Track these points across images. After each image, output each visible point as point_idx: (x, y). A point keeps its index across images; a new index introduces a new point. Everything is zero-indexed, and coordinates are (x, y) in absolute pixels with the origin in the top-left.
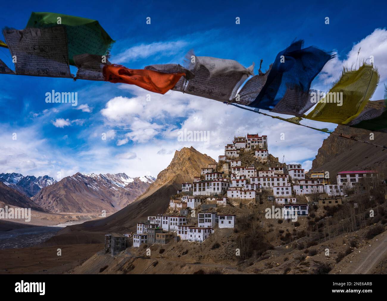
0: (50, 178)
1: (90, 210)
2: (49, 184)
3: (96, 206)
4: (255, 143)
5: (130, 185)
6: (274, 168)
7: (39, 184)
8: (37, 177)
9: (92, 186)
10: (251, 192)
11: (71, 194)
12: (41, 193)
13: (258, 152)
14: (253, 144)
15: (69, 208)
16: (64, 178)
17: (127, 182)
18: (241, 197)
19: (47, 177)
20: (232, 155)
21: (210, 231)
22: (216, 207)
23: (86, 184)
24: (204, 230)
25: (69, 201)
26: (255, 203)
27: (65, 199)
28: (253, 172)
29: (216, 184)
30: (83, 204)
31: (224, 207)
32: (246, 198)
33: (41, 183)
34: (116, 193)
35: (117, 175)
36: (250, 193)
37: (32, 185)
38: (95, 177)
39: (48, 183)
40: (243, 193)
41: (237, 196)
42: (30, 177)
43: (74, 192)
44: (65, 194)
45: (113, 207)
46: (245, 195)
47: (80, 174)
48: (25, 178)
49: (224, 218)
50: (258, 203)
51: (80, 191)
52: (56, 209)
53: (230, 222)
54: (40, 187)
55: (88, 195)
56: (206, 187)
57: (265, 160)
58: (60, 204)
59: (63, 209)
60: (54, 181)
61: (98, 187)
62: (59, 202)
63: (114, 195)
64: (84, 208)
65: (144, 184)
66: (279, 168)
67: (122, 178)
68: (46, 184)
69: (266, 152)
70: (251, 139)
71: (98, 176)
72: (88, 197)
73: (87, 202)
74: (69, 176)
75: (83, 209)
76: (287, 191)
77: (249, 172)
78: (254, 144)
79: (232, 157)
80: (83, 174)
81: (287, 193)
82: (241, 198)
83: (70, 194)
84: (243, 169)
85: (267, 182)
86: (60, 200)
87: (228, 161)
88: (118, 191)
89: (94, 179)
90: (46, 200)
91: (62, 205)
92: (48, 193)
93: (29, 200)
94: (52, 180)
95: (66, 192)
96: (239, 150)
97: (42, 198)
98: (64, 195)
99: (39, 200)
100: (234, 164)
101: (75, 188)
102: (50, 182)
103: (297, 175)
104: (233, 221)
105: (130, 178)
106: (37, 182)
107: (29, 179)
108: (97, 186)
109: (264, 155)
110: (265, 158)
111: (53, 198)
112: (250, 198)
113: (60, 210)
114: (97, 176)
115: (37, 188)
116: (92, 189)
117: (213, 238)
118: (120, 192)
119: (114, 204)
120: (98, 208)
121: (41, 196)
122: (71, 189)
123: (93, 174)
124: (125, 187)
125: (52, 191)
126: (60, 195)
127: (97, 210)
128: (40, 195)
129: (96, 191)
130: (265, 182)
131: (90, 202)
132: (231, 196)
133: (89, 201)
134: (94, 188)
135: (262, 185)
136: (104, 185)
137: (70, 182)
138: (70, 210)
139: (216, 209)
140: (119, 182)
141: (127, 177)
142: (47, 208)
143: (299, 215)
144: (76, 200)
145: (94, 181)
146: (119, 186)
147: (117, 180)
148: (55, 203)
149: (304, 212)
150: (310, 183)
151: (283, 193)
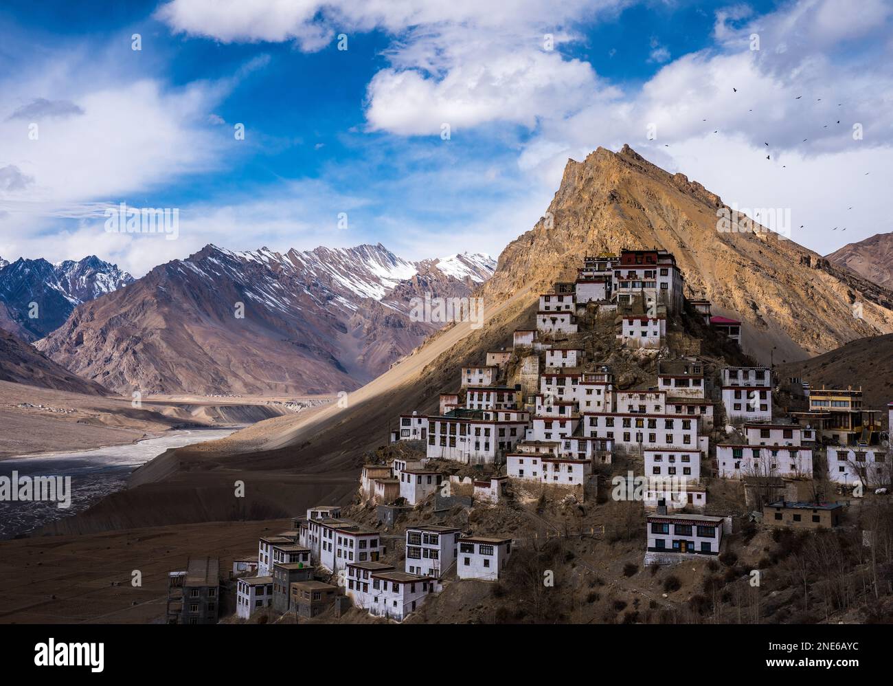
0: (105, 265)
1: (258, 384)
2: (104, 290)
3: (279, 368)
4: (634, 286)
5: (403, 291)
6: (673, 380)
7: (68, 291)
8: (58, 264)
9: (260, 295)
10: (571, 464)
11: (186, 326)
12: (75, 324)
13: (631, 323)
14: (624, 289)
15: (180, 377)
16: (157, 268)
17: (392, 280)
18: (545, 477)
19: (93, 263)
20: (556, 328)
21: (428, 587)
22: (472, 506)
23: (240, 287)
24: (409, 586)
25: (180, 354)
26: (582, 498)
27: (164, 345)
28: (602, 392)
29: (482, 432)
30: (229, 361)
31: (492, 506)
32: (559, 482)
33: (74, 284)
34: (351, 321)
35: (352, 252)
36: (570, 468)
38: (271, 262)
39: (101, 285)
40: (550, 465)
41: (535, 474)
42: (28, 263)
43: (198, 320)
44: (163, 325)
45: (340, 372)
46: (557, 474)
47: (215, 253)
48: (12, 268)
49: (472, 551)
50: (593, 500)
51: (219, 315)
52: (134, 383)
53: (487, 563)
54: (72, 300)
56: (458, 436)
57: (650, 351)
58: (149, 365)
59: (158, 382)
61: (285, 299)
62: (141, 356)
63: (343, 328)
64: (236, 376)
65: (454, 285)
66: (691, 380)
67: (372, 262)
68: (90, 289)
69: (655, 323)
70: (624, 273)
71: (285, 258)
72: (247, 334)
74: (177, 261)
75: (230, 380)
76: (686, 465)
77: (589, 392)
78: (628, 290)
79: (553, 333)
80: (226, 252)
81: (687, 471)
82: (544, 481)
83: (182, 325)
84: (575, 381)
85: (633, 431)
86: (148, 348)
87: (539, 346)
88: (360, 311)
89: (269, 270)
90: (92, 348)
91: (152, 367)
94: (114, 274)
95: (166, 320)
96: (583, 306)
97: (79, 341)
98: (159, 331)
99: (68, 351)
100: (555, 360)
101: (199, 305)
102: (105, 283)
103: (744, 407)
104: (494, 560)
105: (404, 263)
106: (59, 284)
107: (27, 270)
108: (280, 294)
109: (650, 333)
110: (651, 344)
111: (119, 340)
112: (570, 483)
113: (146, 386)
114: (280, 258)
115: (57, 302)
116: (262, 307)
117: (432, 610)
118: (364, 316)
119: (342, 358)
120: (287, 375)
121: (74, 336)
122: (186, 306)
123: (263, 252)
124: (384, 299)
125: (113, 315)
126: (145, 329)
127: (282, 385)
128: (71, 331)
129: (277, 314)
130: (627, 430)
131: (255, 355)
132: (518, 473)
133: (254, 351)
134: (271, 302)
135: (619, 439)
136: (307, 292)
137: (179, 283)
138: (185, 385)
139: (470, 511)
140: (363, 277)
141: (393, 260)
142: (99, 379)
143: (693, 551)
144: (207, 349)
145: (268, 278)
146: (361, 295)
147: (355, 270)
148: (128, 359)
149: (705, 545)
150: (777, 435)
151: (673, 469)
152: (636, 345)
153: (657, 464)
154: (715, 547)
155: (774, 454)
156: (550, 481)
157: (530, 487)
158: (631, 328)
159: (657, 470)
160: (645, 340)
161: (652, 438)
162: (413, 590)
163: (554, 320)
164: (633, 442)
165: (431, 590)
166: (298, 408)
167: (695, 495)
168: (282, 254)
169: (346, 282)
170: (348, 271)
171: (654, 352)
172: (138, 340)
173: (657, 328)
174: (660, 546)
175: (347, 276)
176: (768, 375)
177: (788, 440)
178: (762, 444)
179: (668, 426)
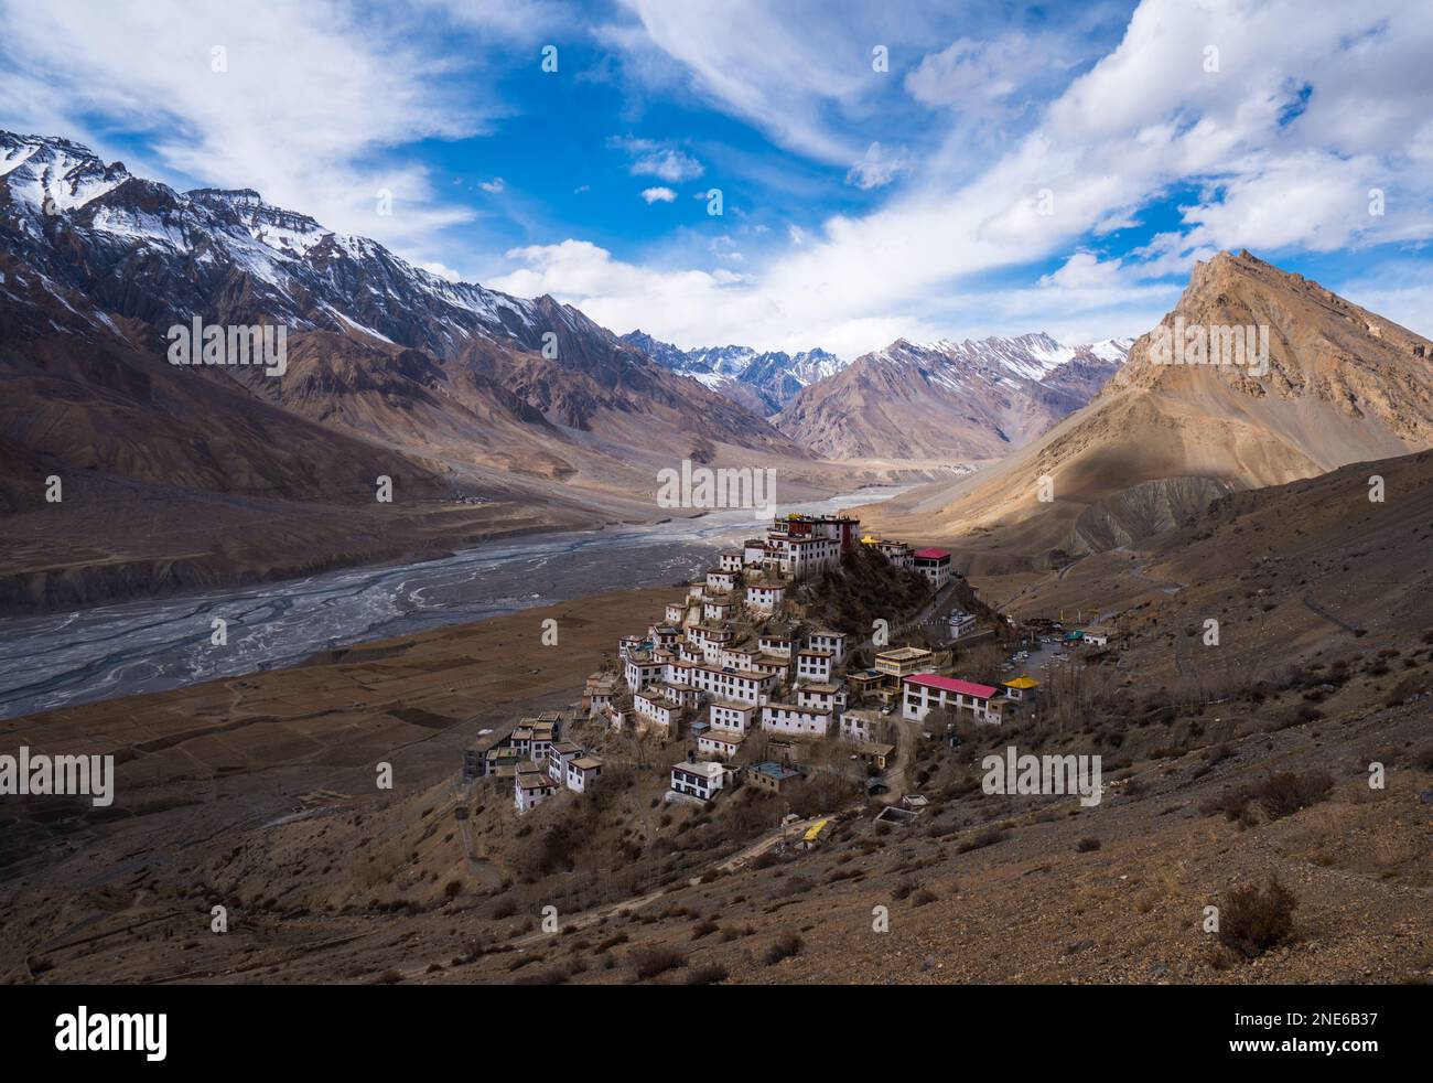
0: (827, 355)
1: (935, 451)
2: (826, 374)
3: (952, 437)
4: (774, 556)
5: (1063, 372)
6: (769, 642)
7: (799, 375)
8: (792, 354)
9: (940, 378)
11: (880, 405)
12: (799, 403)
13: (754, 592)
15: (874, 445)
16: (860, 359)
17: (1052, 363)
19: (819, 354)
20: (719, 585)
23: (924, 373)
24: (528, 791)
25: (875, 427)
26: (667, 736)
27: (862, 419)
30: (912, 432)
32: (656, 721)
33: (804, 370)
34: (1013, 399)
35: (1019, 340)
37: (778, 378)
38: (950, 351)
39: (823, 371)
41: (647, 711)
42: (773, 356)
43: (889, 399)
44: (862, 404)
45: (1002, 441)
46: (657, 714)
47: (904, 345)
48: (761, 359)
50: (674, 737)
51: (907, 396)
52: (839, 449)
53: (579, 781)
54: (802, 382)
55: (929, 407)
57: (765, 614)
58: (850, 435)
59: (857, 450)
60: (839, 364)
61: (960, 381)
62: (845, 428)
63: (1008, 404)
64: (917, 443)
65: (1106, 367)
66: (783, 642)
67: (1036, 347)
68: (815, 375)
71: (962, 348)
72: (929, 411)
73: (927, 426)
74: (874, 353)
75: (913, 447)
76: (736, 720)
79: (717, 588)
80: (914, 344)
81: (736, 724)
82: (650, 718)
83: (877, 404)
86: (850, 422)
87: (705, 599)
88: (1023, 390)
89: (946, 358)
90: (811, 422)
91: (853, 437)
92: (815, 403)
93: (764, 426)
94: (833, 361)
95: (865, 400)
97: (802, 416)
98: (859, 409)
99: (795, 424)
100: (710, 612)
101: (891, 387)
102: (827, 369)
103: (808, 670)
104: (582, 779)
105: (1064, 348)
106: (793, 370)
107: (772, 361)
108: (956, 377)
109: (767, 600)
110: (766, 609)
111: (830, 415)
112: (662, 723)
113: (849, 451)
114: (958, 348)
115: (791, 384)
116: (940, 388)
118: (1026, 394)
119: (1006, 430)
120: (958, 443)
121: (798, 412)
122: (880, 388)
123: (943, 343)
124: (1044, 380)
125: (826, 396)
126: (848, 407)
127: (953, 451)
129: (953, 394)
131: (934, 427)
133: (932, 424)
134: (948, 383)
135: (711, 689)
136: (978, 375)
137: (876, 370)
138: (877, 451)
139: (607, 731)
140: (1027, 362)
141: (1055, 346)
142: (814, 447)
143: (695, 795)
144: (895, 422)
145: (947, 364)
146: (1024, 376)
147: (1020, 356)
148: (836, 429)
149: (702, 793)
150: (816, 698)
151: (727, 722)
152: (757, 609)
153: (718, 716)
154: (707, 797)
155: (800, 716)
156: (653, 718)
157: (644, 720)
158: (754, 595)
159: (718, 721)
160: (763, 605)
161: (731, 691)
162: (532, 794)
163: (718, 579)
164: (720, 692)
165: (549, 793)
166: (963, 471)
167: (729, 746)
168: (959, 343)
169: (1012, 366)
170: (1014, 357)
171: (767, 615)
172: (843, 416)
173: (771, 597)
174: (678, 789)
175: (1013, 361)
176: (839, 641)
177: (824, 703)
178: (805, 704)
179: (741, 683)
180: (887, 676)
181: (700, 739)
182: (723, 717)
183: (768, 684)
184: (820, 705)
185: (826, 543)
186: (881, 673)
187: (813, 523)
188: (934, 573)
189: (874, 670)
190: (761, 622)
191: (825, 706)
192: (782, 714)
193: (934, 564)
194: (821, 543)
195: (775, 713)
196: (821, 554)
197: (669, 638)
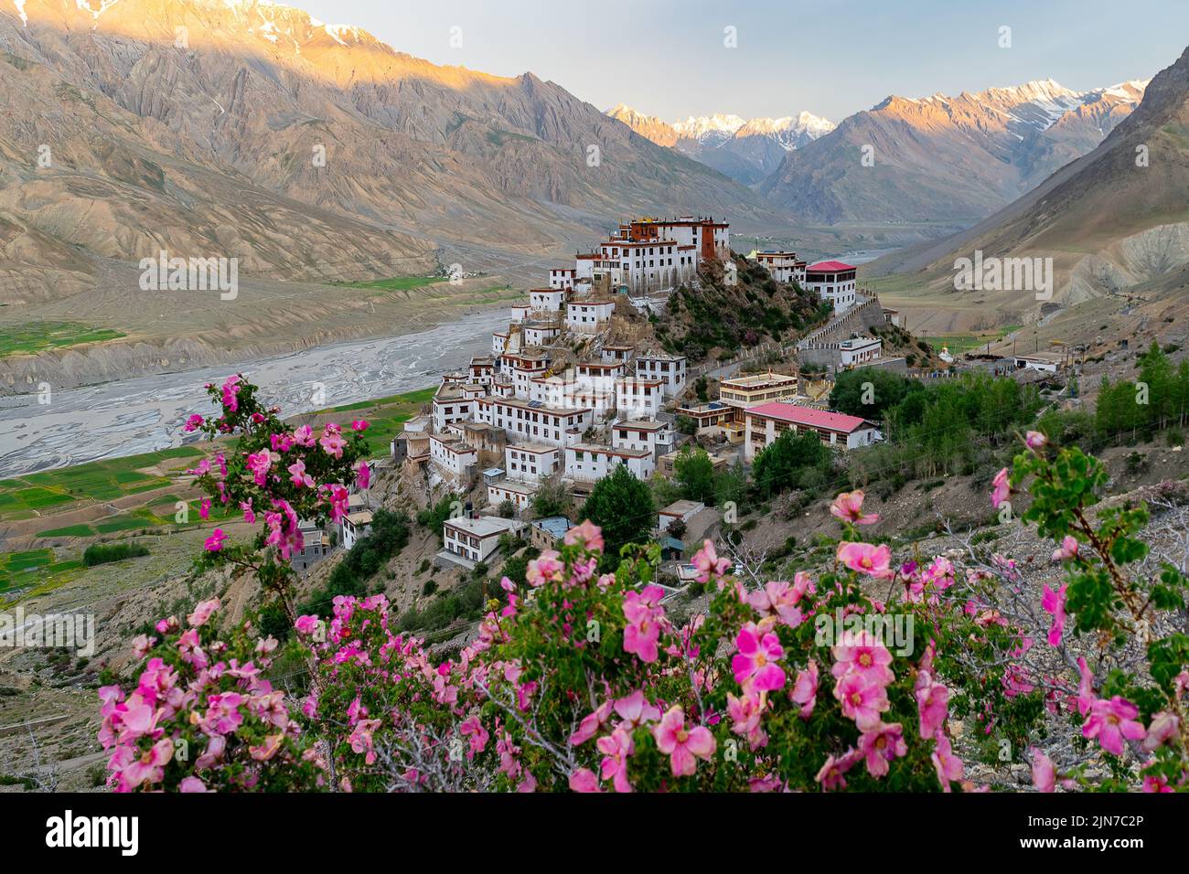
6: (587, 369)
20: (544, 306)
50: (466, 485)
57: (587, 336)
63: (1007, 160)
66: (602, 370)
69: (593, 309)
79: (542, 310)
81: (533, 470)
82: (443, 465)
87: (528, 323)
109: (589, 319)
110: (589, 329)
130: (520, 420)
135: (514, 429)
143: (466, 557)
149: (475, 555)
150: (633, 437)
151: (524, 468)
152: (578, 330)
153: (514, 461)
154: (480, 559)
156: (446, 465)
158: (575, 313)
159: (514, 466)
160: (585, 325)
161: (535, 429)
163: (542, 298)
164: (524, 432)
167: (521, 496)
171: (591, 337)
173: (595, 314)
174: (450, 549)
176: (672, 366)
177: (644, 443)
178: (621, 444)
179: (546, 421)
180: (734, 409)
181: (490, 489)
182: (519, 462)
183: (580, 420)
184: (640, 445)
185: (674, 248)
186: (726, 405)
187: (660, 224)
188: (830, 290)
189: (717, 402)
190: (582, 346)
191: (645, 447)
192: (587, 456)
193: (831, 279)
194: (666, 248)
195: (580, 455)
196: (666, 262)
197: (483, 371)
